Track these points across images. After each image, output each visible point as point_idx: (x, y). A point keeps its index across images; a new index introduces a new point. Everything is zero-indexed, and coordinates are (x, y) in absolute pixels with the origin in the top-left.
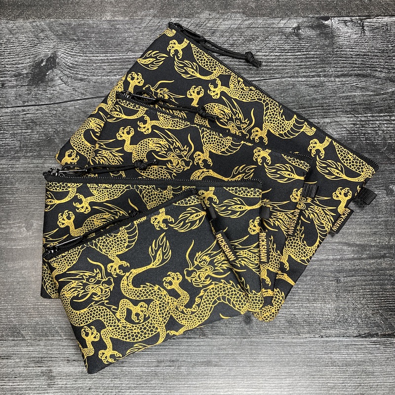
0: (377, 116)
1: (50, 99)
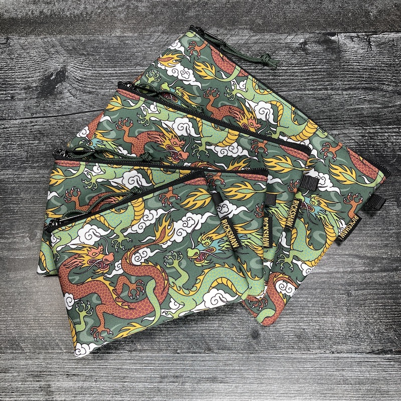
0: (385, 128)
1: (58, 111)
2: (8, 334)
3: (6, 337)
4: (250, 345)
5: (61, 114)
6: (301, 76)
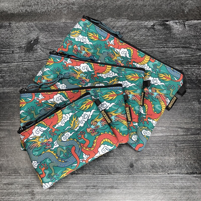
0: (193, 66)
1: (35, 58)
2: (13, 167)
3: (12, 168)
4: (129, 171)
5: (37, 60)
6: (152, 41)
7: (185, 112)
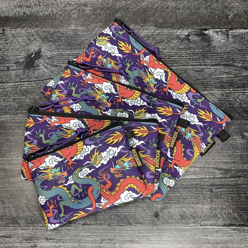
0: (236, 90)
1: (37, 77)
2: (11, 215)
3: (9, 217)
4: (153, 221)
5: (39, 80)
6: (186, 57)
7: (224, 149)
